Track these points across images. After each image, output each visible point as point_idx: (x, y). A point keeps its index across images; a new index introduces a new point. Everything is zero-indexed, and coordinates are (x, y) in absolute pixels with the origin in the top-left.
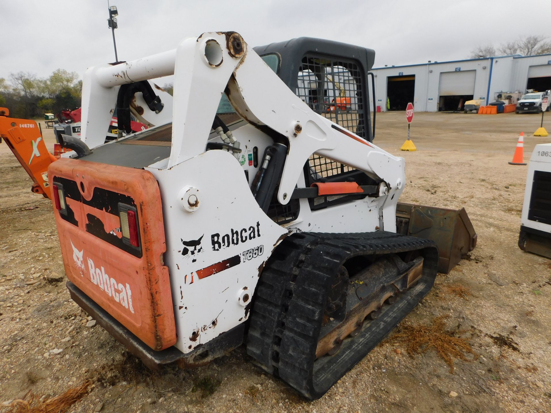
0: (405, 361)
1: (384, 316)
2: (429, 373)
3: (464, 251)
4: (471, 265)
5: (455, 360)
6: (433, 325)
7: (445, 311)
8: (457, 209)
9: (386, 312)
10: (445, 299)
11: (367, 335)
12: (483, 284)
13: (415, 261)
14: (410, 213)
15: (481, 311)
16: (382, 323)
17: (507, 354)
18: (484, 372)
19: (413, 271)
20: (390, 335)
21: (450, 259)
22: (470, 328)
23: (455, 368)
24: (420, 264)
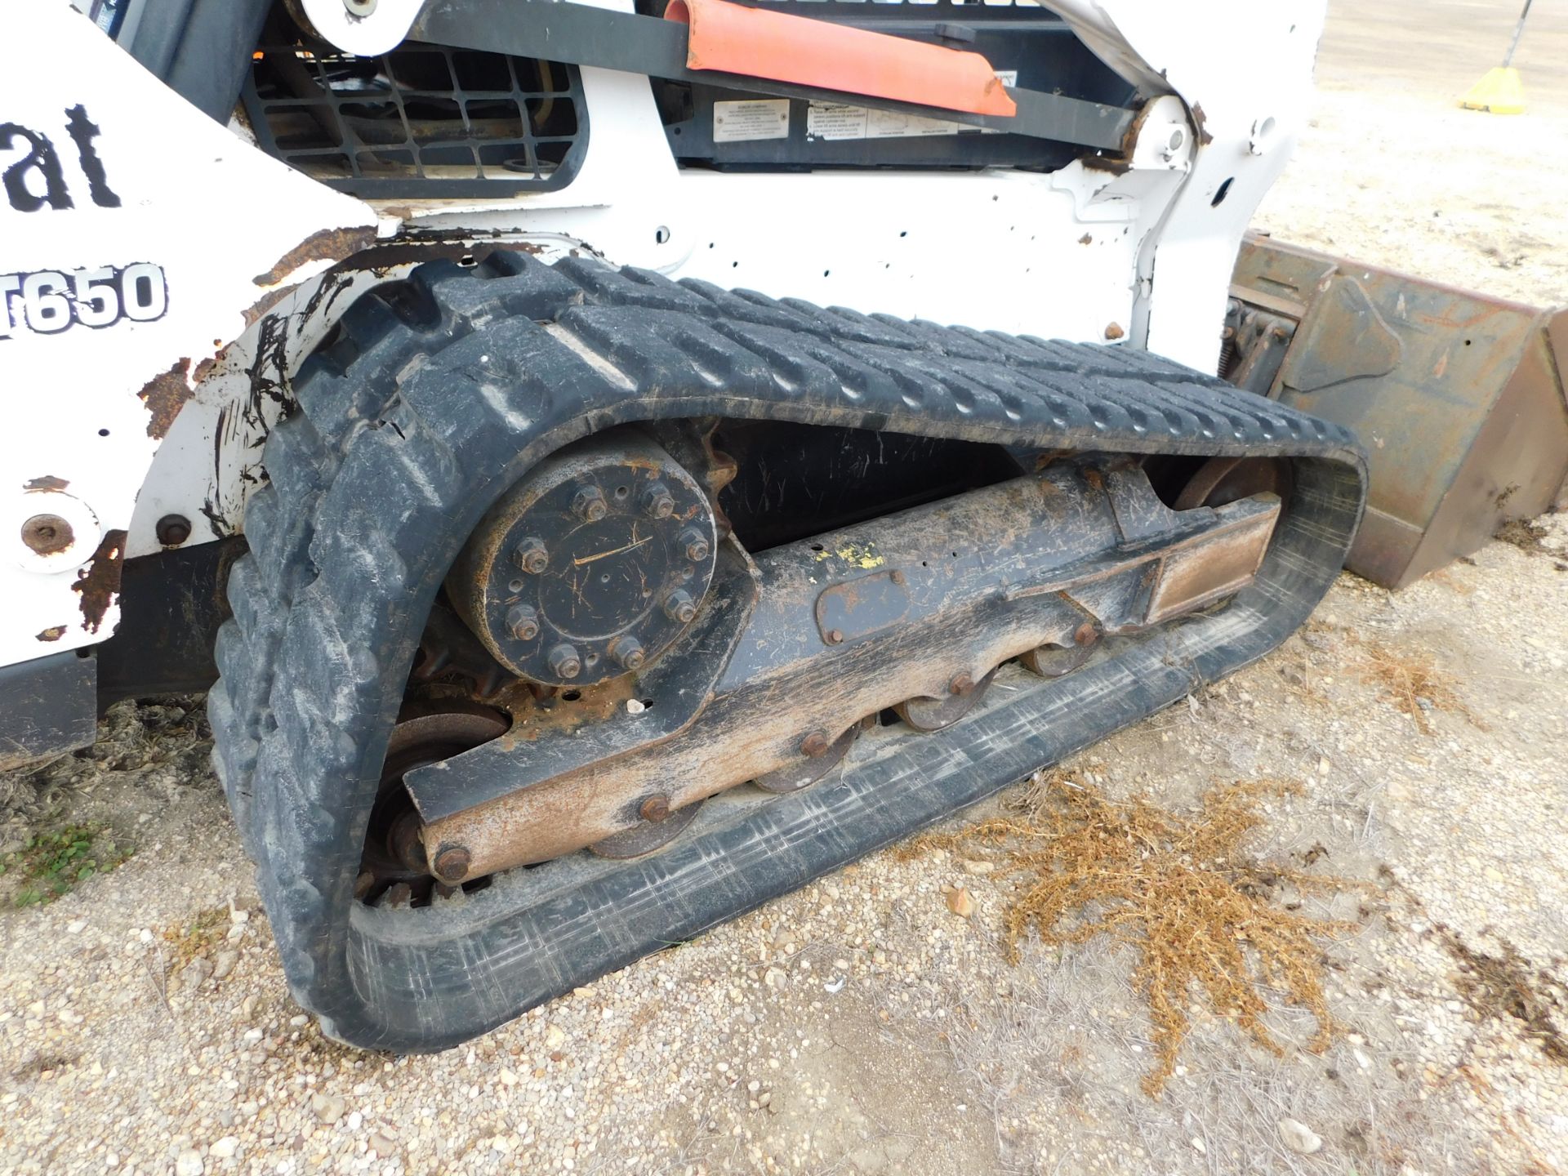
0: (963, 964)
1: (984, 724)
2: (1034, 1064)
3: (1516, 506)
4: (1527, 571)
5: (1204, 1023)
6: (1201, 814)
7: (1293, 761)
8: (1543, 304)
9: (1006, 709)
10: (1324, 702)
11: (854, 795)
12: (1544, 672)
13: (1225, 510)
14: (1311, 297)
15: (1473, 800)
16: (959, 755)
17: (1501, 1070)
18: (1315, 1142)
19: (1203, 551)
20: (975, 814)
21: (1426, 528)
22: (1372, 874)
23: (1181, 1070)
24: (1250, 526)
